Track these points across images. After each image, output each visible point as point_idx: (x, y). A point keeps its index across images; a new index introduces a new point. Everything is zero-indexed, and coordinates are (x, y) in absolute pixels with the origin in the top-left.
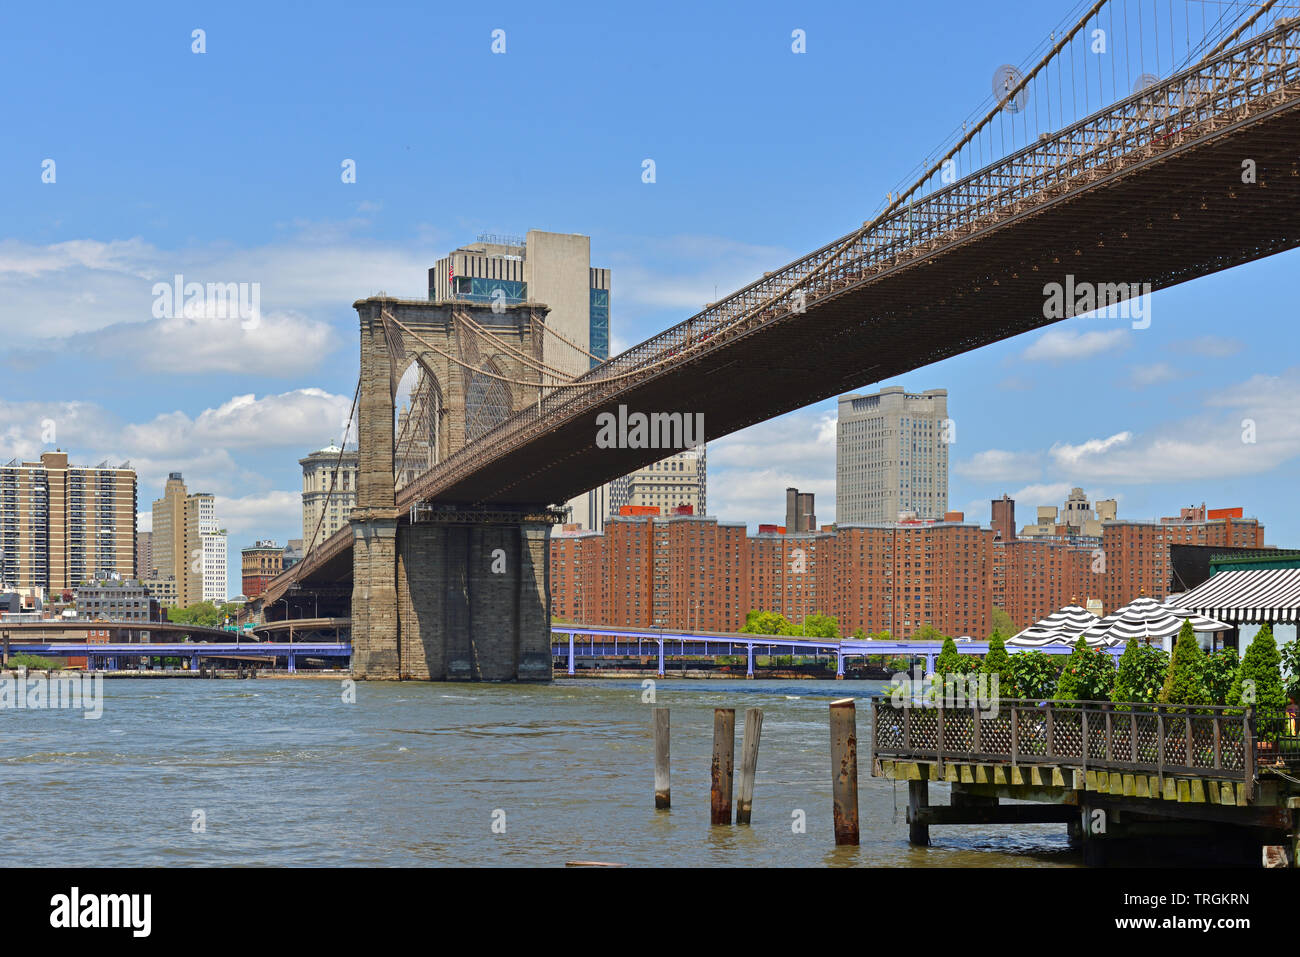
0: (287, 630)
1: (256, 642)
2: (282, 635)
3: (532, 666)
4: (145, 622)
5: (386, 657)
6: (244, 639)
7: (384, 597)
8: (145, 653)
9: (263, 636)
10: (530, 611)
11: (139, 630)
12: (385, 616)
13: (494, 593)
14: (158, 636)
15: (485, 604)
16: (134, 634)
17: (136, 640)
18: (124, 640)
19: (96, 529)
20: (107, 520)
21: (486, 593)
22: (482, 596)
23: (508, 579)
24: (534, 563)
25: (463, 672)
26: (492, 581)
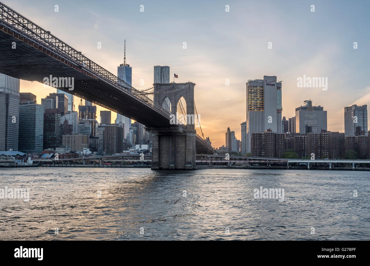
5: (156, 163)
7: (156, 149)
10: (188, 152)
12: (156, 154)
13: (181, 149)
15: (179, 151)
22: (178, 149)
23: (184, 145)
24: (189, 142)
25: (173, 167)
26: (181, 146)
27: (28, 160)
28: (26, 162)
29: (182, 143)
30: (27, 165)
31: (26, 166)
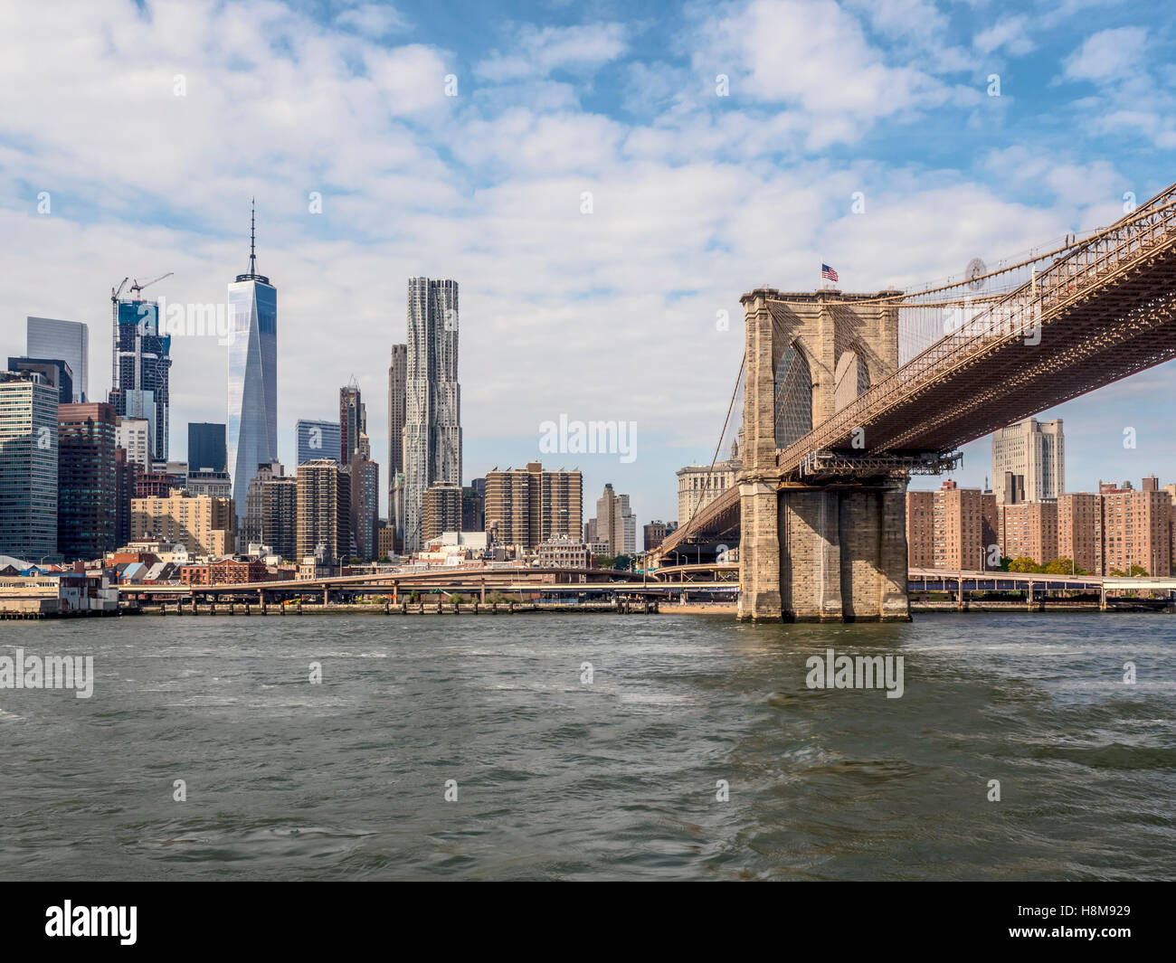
0: (679, 573)
1: (656, 581)
2: (676, 577)
3: (894, 604)
4: (583, 567)
5: (771, 598)
6: (650, 580)
7: (767, 545)
8: (582, 590)
9: (662, 577)
10: (892, 556)
11: (578, 573)
12: (769, 562)
13: (861, 541)
14: (592, 577)
15: (854, 551)
16: (574, 576)
17: (575, 581)
18: (566, 581)
19: (558, 509)
20: (566, 504)
21: (854, 542)
22: (850, 544)
23: (872, 529)
24: (894, 514)
25: (836, 611)
26: (859, 530)
27: (100, 588)
28: (95, 596)
29: (867, 519)
30: (101, 607)
31: (96, 614)
